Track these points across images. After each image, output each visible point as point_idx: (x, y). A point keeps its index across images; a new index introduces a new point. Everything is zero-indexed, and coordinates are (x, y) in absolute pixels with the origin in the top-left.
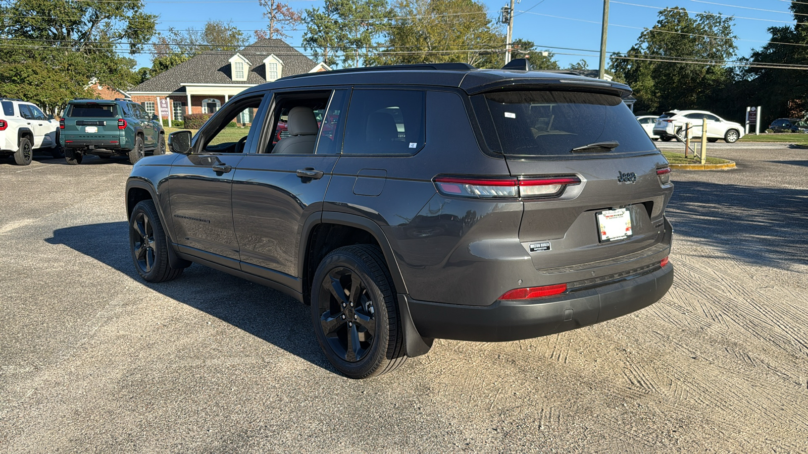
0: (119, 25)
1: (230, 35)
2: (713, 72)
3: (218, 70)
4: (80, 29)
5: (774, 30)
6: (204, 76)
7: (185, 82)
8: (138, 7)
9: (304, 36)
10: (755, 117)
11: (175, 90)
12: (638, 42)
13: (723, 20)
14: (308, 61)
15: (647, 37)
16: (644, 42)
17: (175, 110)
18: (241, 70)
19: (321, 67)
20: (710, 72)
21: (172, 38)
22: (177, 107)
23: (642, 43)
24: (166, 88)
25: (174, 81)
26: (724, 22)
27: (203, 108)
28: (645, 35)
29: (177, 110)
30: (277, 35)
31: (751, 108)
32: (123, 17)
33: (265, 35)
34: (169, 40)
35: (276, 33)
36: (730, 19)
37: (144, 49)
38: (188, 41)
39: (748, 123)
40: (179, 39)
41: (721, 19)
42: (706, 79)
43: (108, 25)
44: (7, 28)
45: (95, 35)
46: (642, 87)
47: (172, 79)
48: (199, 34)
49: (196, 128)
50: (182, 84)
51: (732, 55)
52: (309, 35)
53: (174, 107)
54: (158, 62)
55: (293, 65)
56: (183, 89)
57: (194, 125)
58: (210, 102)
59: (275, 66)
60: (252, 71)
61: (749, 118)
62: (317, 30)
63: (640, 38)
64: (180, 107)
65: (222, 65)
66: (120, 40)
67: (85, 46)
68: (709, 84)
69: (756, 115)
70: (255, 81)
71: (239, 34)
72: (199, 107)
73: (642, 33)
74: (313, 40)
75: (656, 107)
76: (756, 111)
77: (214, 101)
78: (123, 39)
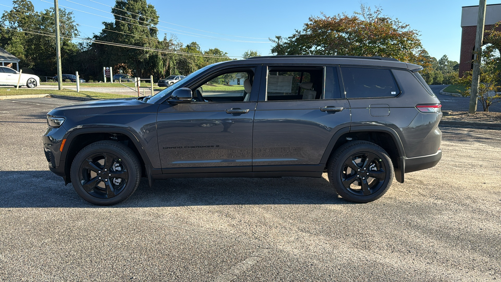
2: (67, 45)
5: (106, 24)
10: (109, 73)
12: (2, 20)
13: (67, 13)
15: (8, 17)
16: (6, 20)
20: (66, 45)
23: (4, 21)
26: (67, 14)
28: (6, 16)
31: (106, 68)
36: (71, 13)
39: (105, 77)
41: (66, 12)
42: (64, 49)
46: (16, 51)
51: (77, 35)
61: (106, 73)
63: (3, 17)
68: (67, 52)
69: (109, 72)
73: (4, 14)
75: (33, 65)
76: (109, 70)
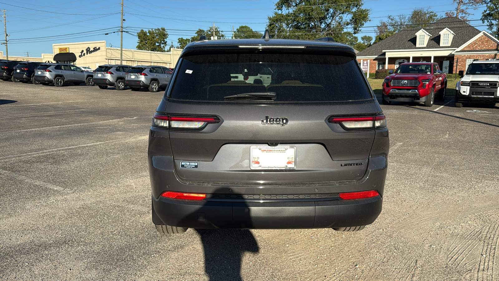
0: (347, 17)
1: (428, 17)
3: (408, 41)
4: (326, 21)
6: (398, 45)
7: (385, 50)
8: (360, 6)
9: (484, 13)
11: (379, 55)
14: (474, 30)
17: (378, 67)
18: (423, 40)
19: (483, 34)
21: (389, 22)
22: (380, 65)
24: (375, 53)
25: (380, 49)
27: (396, 65)
29: (379, 67)
30: (462, 14)
32: (350, 12)
33: (453, 14)
34: (387, 24)
35: (461, 13)
37: (361, 30)
38: (399, 23)
40: (393, 22)
43: (341, 18)
44: (291, 25)
45: (334, 24)
47: (379, 48)
48: (407, 18)
49: (381, 78)
50: (383, 51)
52: (488, 12)
53: (378, 65)
54: (378, 38)
55: (462, 34)
56: (384, 54)
57: (381, 76)
58: (400, 61)
59: (447, 36)
60: (431, 40)
62: (495, 7)
64: (381, 65)
65: (412, 37)
66: (347, 26)
67: (327, 31)
70: (432, 46)
71: (435, 16)
72: (393, 65)
74: (489, 15)
77: (404, 61)
78: (349, 25)
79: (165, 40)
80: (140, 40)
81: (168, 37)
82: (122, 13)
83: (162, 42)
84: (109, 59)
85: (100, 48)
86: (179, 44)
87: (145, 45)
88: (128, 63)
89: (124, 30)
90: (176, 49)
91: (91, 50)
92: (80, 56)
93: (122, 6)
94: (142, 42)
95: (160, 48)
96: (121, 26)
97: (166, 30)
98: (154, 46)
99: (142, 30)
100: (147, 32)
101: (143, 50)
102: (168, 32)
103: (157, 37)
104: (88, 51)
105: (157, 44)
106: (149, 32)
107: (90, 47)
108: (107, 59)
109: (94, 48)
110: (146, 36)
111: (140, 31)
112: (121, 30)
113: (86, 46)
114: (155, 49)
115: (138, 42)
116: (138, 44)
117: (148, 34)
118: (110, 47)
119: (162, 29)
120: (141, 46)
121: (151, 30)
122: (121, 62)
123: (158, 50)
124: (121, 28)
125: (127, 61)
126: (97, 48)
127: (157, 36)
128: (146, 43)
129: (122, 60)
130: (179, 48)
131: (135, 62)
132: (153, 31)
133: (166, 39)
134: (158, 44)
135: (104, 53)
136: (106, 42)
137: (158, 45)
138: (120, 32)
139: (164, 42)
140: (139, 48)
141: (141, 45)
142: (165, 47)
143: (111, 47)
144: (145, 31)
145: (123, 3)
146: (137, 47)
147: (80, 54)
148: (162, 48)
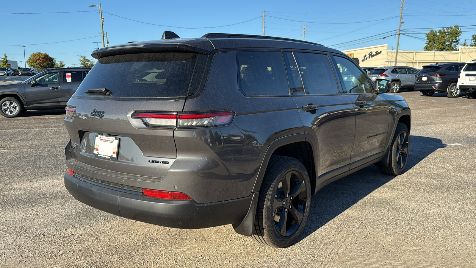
79: (457, 38)
80: (428, 41)
81: (461, 35)
82: (401, 16)
83: (454, 40)
84: (389, 62)
85: (382, 52)
86: (473, 41)
87: (434, 45)
88: (409, 64)
89: (401, 32)
90: (469, 47)
91: (373, 54)
92: (363, 61)
93: (402, 9)
94: (430, 42)
95: (450, 47)
96: (399, 29)
97: (460, 28)
98: (442, 46)
99: (432, 30)
100: (437, 31)
101: (430, 50)
102: (461, 29)
103: (448, 36)
104: (371, 55)
105: (447, 43)
106: (440, 32)
107: (372, 51)
108: (387, 62)
109: (376, 52)
110: (436, 36)
111: (430, 31)
112: (398, 33)
113: (369, 51)
114: (445, 48)
115: (426, 43)
116: (426, 45)
117: (438, 34)
118: (391, 51)
119: (455, 27)
120: (429, 47)
121: (441, 29)
122: (396, 64)
123: (448, 50)
124: (399, 31)
125: (407, 63)
126: (379, 52)
127: (448, 34)
128: (435, 43)
129: (396, 62)
130: (472, 46)
131: (416, 63)
132: (444, 31)
133: (459, 37)
134: (449, 43)
135: (385, 56)
136: (388, 45)
137: (448, 45)
138: (397, 34)
139: (456, 41)
140: (427, 49)
141: (429, 45)
142: (456, 45)
143: (393, 50)
144: (434, 31)
145: (403, 6)
146: (424, 48)
147: (363, 58)
148: (453, 47)
